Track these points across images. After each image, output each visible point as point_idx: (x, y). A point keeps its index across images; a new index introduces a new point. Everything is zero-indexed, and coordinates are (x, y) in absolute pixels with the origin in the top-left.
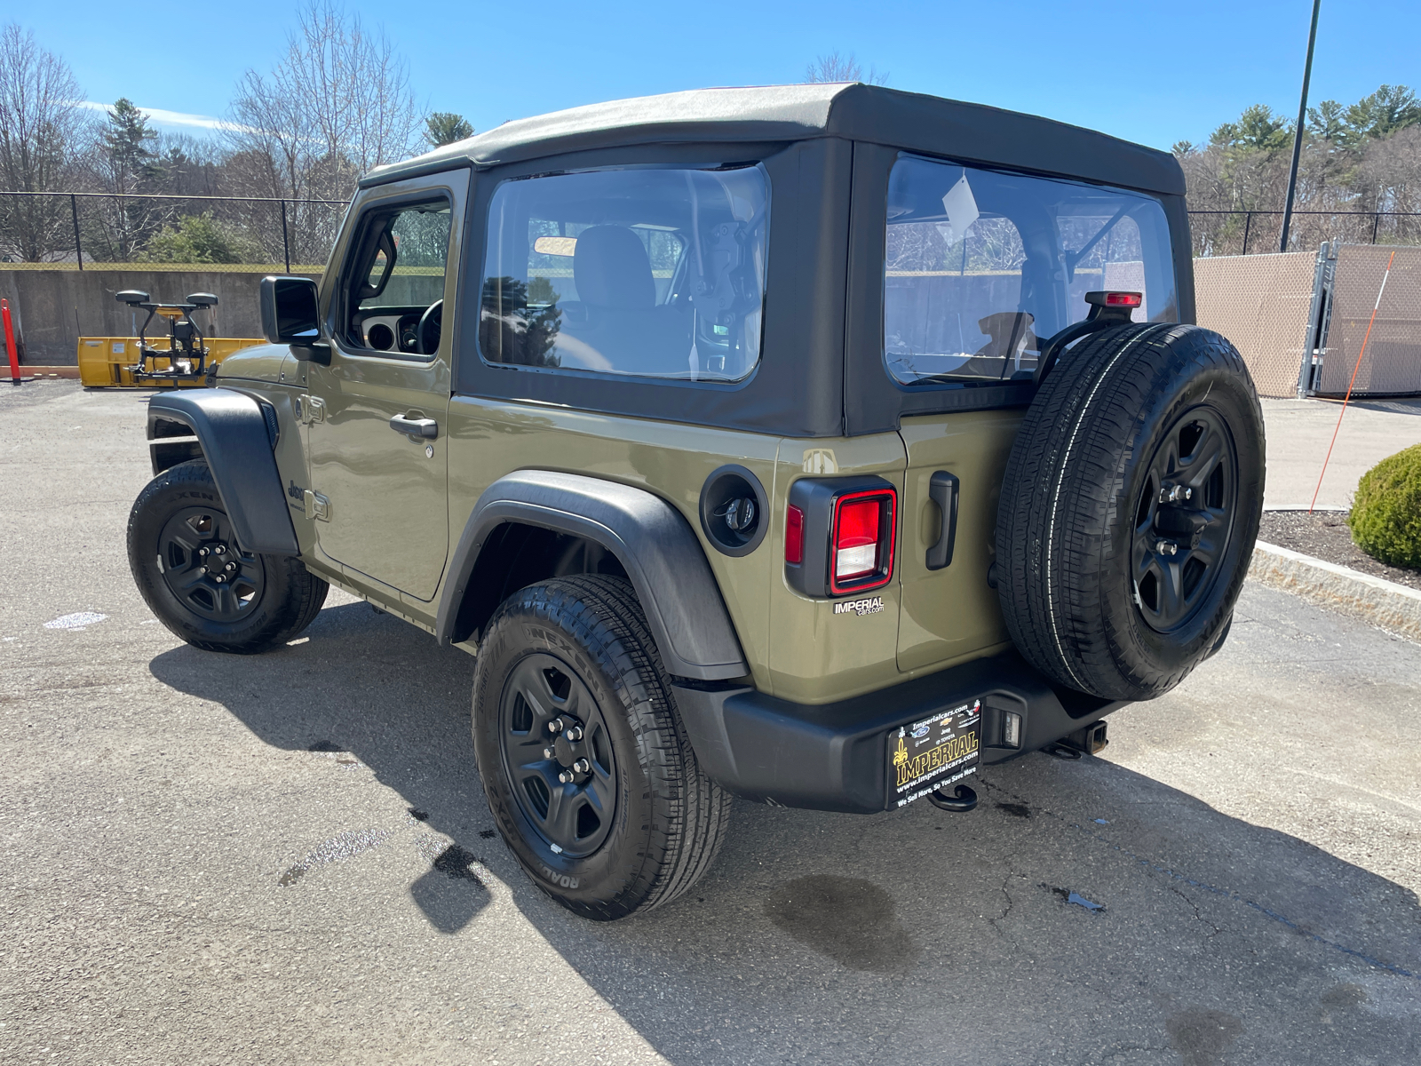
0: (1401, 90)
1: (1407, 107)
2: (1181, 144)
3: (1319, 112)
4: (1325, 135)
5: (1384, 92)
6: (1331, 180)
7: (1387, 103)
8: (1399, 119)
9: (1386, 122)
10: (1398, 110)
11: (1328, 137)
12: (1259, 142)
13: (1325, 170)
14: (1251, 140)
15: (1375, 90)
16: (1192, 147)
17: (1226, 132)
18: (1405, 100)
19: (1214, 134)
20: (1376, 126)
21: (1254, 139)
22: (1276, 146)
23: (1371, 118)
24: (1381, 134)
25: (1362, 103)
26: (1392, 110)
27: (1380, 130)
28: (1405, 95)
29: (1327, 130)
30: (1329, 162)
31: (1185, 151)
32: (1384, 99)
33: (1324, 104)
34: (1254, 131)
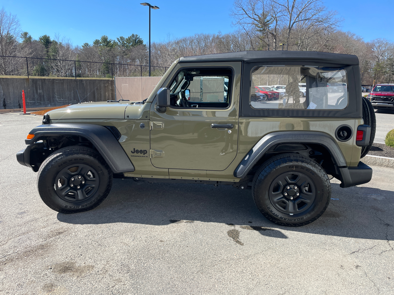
0: (137, 35)
1: (139, 40)
2: (86, 44)
3: (120, 39)
4: (122, 45)
5: (133, 35)
6: (125, 56)
7: (134, 38)
8: (137, 43)
9: (135, 43)
10: (137, 40)
11: (123, 46)
12: (106, 45)
13: (123, 54)
14: (104, 44)
15: (131, 35)
16: (89, 45)
17: (97, 42)
18: (138, 38)
19: (94, 42)
20: (133, 44)
21: (105, 44)
22: (110, 47)
23: (131, 42)
24: (134, 46)
25: (128, 37)
26: (136, 40)
27: (134, 45)
28: (138, 37)
29: (122, 44)
30: (124, 52)
31: (87, 45)
32: (133, 37)
33: (121, 37)
34: (105, 42)
